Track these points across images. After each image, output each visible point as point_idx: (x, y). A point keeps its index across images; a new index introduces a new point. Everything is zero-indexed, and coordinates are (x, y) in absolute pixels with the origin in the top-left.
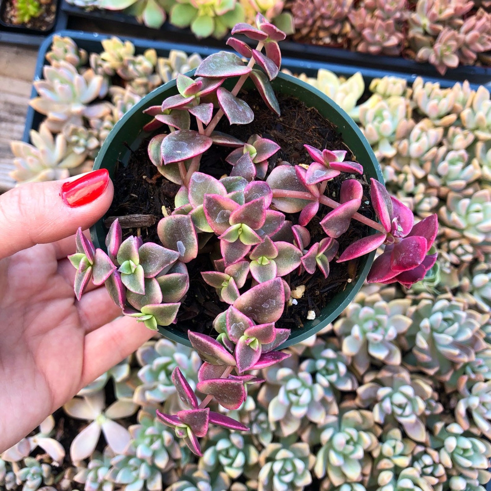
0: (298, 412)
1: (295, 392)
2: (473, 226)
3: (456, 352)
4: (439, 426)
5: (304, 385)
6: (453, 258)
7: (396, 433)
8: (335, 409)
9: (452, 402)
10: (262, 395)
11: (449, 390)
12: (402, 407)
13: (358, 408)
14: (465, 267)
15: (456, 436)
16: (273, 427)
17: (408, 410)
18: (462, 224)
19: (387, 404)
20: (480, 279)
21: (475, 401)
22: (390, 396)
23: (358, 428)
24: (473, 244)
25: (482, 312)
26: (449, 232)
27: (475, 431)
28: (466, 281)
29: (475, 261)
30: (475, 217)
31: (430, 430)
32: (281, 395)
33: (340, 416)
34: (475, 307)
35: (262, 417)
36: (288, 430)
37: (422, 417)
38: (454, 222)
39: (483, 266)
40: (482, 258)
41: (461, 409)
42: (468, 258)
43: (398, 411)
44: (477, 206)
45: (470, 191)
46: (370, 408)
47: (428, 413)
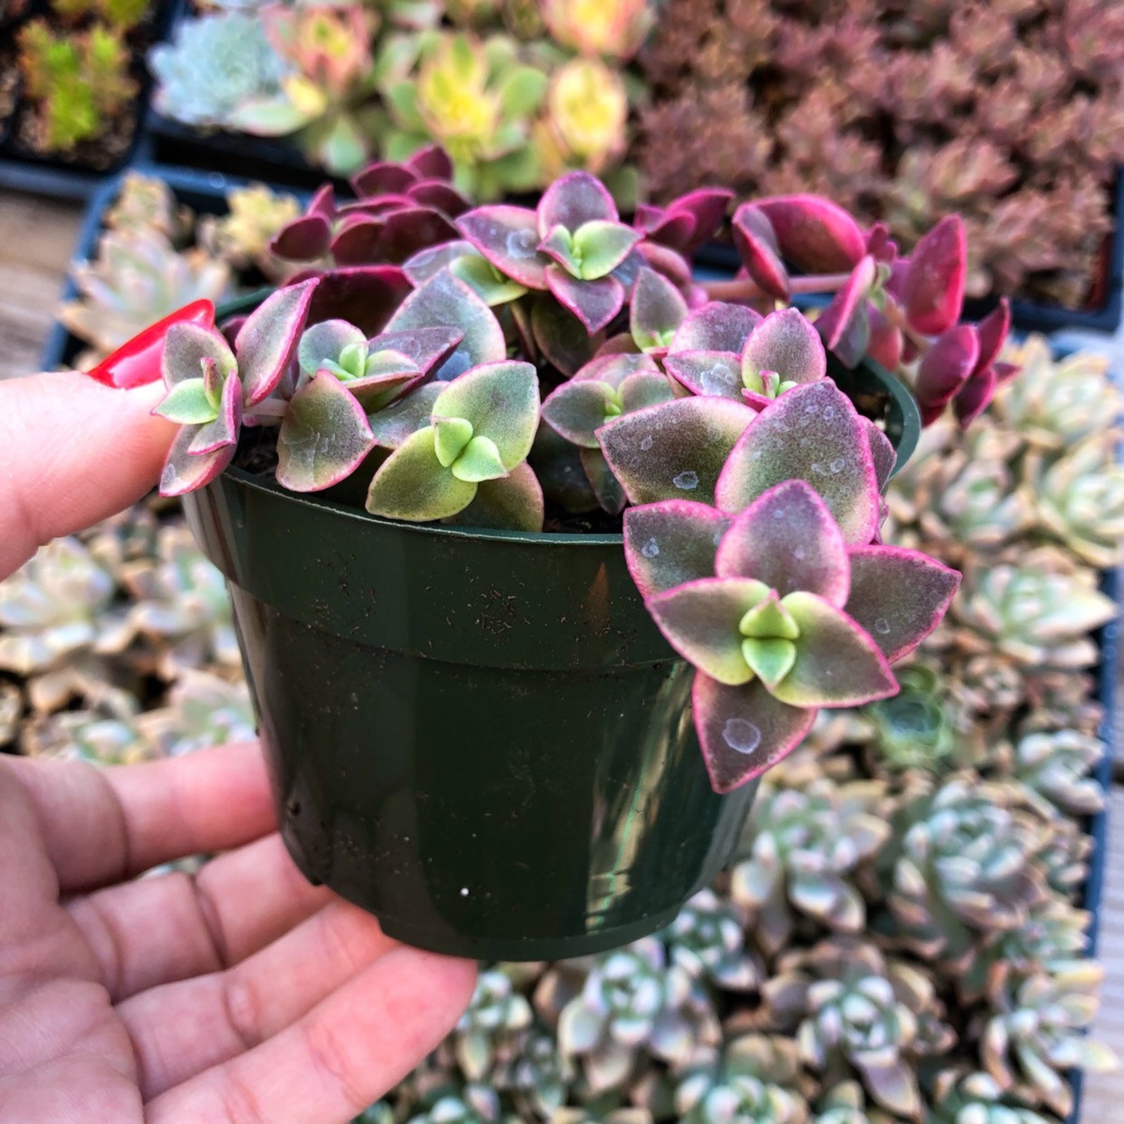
0: (629, 1032)
1: (623, 985)
2: (1019, 631)
3: (984, 901)
4: (946, 1079)
5: (645, 970)
6: (974, 698)
7: (849, 1092)
8: (712, 1031)
9: (974, 1028)
10: (547, 991)
11: (968, 997)
12: (864, 1028)
13: (766, 1032)
14: (1000, 721)
15: (987, 1103)
16: (567, 1071)
17: (877, 1036)
18: (996, 622)
19: (830, 1021)
20: (1034, 746)
21: (1025, 1021)
22: (838, 1003)
23: (765, 1076)
24: (1019, 666)
25: (1042, 821)
26: (969, 641)
27: (1025, 1094)
28: (1003, 751)
29: (1022, 710)
30: (1024, 609)
31: (927, 1094)
32: (592, 992)
33: (724, 1047)
34: (1024, 808)
35: (543, 1047)
36: (605, 1077)
37: (907, 1056)
38: (980, 619)
39: (1041, 717)
40: (1037, 700)
41: (996, 1036)
42: (1008, 699)
43: (855, 1038)
44: (1027, 585)
45: (1012, 553)
46: (791, 1031)
47: (921, 1048)
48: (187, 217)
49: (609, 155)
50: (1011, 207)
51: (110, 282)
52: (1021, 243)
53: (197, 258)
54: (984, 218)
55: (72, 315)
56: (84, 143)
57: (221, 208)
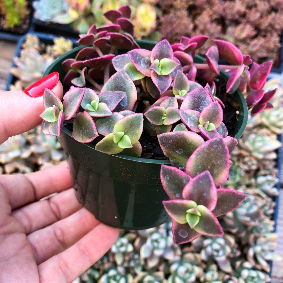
0: (158, 253)
1: (157, 241)
2: (257, 150)
3: (248, 219)
4: (238, 263)
5: (162, 237)
6: (245, 167)
7: (214, 267)
8: (179, 252)
9: (245, 250)
10: (137, 243)
11: (244, 243)
12: (217, 251)
13: (193, 252)
14: (252, 173)
15: (248, 269)
16: (142, 262)
17: (221, 253)
18: (251, 148)
19: (209, 249)
20: (261, 179)
21: (258, 249)
22: (211, 245)
23: (192, 263)
24: (257, 159)
25: (262, 198)
26: (244, 153)
27: (258, 267)
28: (253, 181)
29: (258, 170)
30: (258, 145)
31: (233, 267)
32: (149, 243)
33: (182, 256)
34: (258, 195)
35: (136, 256)
36: (152, 264)
37: (228, 258)
38: (247, 147)
39: (262, 172)
40: (262, 168)
41: (251, 253)
42: (254, 167)
43: (215, 254)
44: (259, 138)
45: (255, 130)
46: (199, 252)
47: (232, 256)
48: (43, 45)
49: (152, 28)
50: (255, 41)
51: (23, 63)
52: (258, 51)
53: (46, 56)
54: (248, 44)
55: (14, 71)
56: (16, 26)
57: (52, 43)
